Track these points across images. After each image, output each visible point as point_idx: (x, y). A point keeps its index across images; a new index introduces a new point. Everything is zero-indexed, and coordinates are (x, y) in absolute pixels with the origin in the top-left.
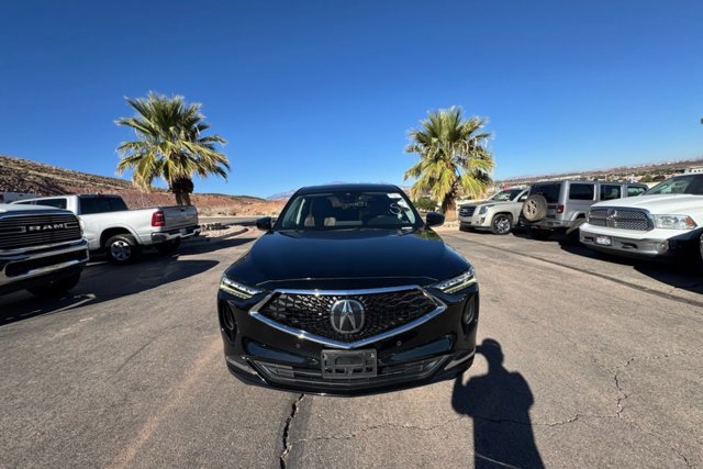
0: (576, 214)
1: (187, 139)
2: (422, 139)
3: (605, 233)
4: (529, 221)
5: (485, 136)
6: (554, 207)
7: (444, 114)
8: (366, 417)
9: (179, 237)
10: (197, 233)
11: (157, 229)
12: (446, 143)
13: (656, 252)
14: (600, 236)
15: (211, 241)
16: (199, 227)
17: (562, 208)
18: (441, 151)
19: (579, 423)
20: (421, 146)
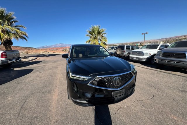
0: (127, 53)
1: (9, 25)
2: (90, 33)
3: (135, 57)
4: (118, 54)
5: (105, 33)
6: (123, 51)
7: (96, 27)
8: (115, 107)
9: (13, 62)
10: (20, 60)
11: (3, 59)
12: (97, 34)
13: (144, 60)
14: (134, 57)
15: (25, 63)
16: (21, 58)
17: (125, 51)
18: (96, 37)
19: (155, 97)
20: (90, 35)
